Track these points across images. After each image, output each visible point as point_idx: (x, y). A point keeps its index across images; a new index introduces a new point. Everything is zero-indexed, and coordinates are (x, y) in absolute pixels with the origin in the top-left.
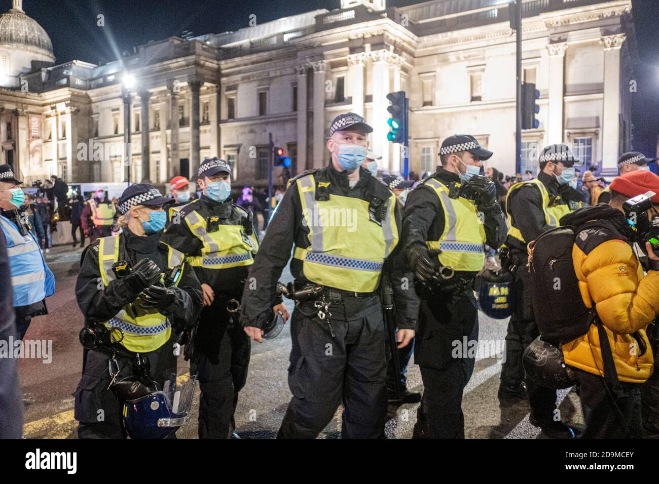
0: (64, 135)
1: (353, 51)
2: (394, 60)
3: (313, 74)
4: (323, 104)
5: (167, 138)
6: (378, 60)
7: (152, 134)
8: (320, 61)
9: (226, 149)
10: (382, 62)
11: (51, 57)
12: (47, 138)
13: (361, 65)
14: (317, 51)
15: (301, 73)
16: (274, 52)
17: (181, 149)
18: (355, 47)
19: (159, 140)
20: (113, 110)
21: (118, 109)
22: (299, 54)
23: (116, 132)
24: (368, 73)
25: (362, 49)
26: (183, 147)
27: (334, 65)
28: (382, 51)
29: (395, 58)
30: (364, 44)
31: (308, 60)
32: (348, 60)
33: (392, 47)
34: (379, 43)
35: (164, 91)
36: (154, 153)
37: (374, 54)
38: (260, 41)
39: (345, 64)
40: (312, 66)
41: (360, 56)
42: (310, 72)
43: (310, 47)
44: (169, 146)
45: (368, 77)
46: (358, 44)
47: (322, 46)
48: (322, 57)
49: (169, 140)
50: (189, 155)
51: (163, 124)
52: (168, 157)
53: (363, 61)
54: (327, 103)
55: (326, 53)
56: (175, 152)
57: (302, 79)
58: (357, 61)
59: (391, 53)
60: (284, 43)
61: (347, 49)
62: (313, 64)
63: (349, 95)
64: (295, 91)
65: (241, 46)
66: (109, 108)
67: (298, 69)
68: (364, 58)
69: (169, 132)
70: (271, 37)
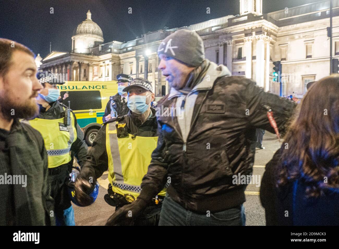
0: (108, 75)
1: (246, 35)
2: (267, 39)
3: (227, 46)
4: (231, 60)
5: (155, 76)
6: (259, 39)
7: (149, 74)
8: (230, 40)
10: (261, 40)
11: (102, 40)
12: (100, 76)
13: (251, 42)
14: (229, 36)
15: (221, 46)
16: (207, 36)
17: (162, 81)
18: (248, 33)
19: (151, 77)
20: (130, 63)
21: (132, 63)
22: (220, 37)
23: (132, 73)
24: (254, 46)
25: (251, 34)
26: (163, 80)
27: (237, 42)
28: (261, 35)
29: (267, 38)
30: (252, 32)
31: (224, 40)
32: (244, 40)
33: (266, 33)
34: (259, 31)
37: (257, 37)
38: (201, 31)
39: (243, 41)
40: (226, 43)
41: (250, 38)
42: (225, 45)
43: (226, 33)
44: (157, 80)
45: (254, 47)
46: (249, 32)
47: (231, 33)
48: (231, 38)
49: (157, 77)
50: (165, 84)
51: (153, 69)
52: (156, 85)
53: (251, 40)
54: (233, 60)
55: (233, 36)
56: (160, 83)
57: (221, 49)
58: (249, 40)
59: (265, 36)
60: (212, 32)
61: (244, 34)
62: (227, 42)
63: (245, 56)
64: (218, 54)
66: (128, 62)
67: (219, 44)
68: (252, 38)
69: (157, 73)
70: (206, 29)
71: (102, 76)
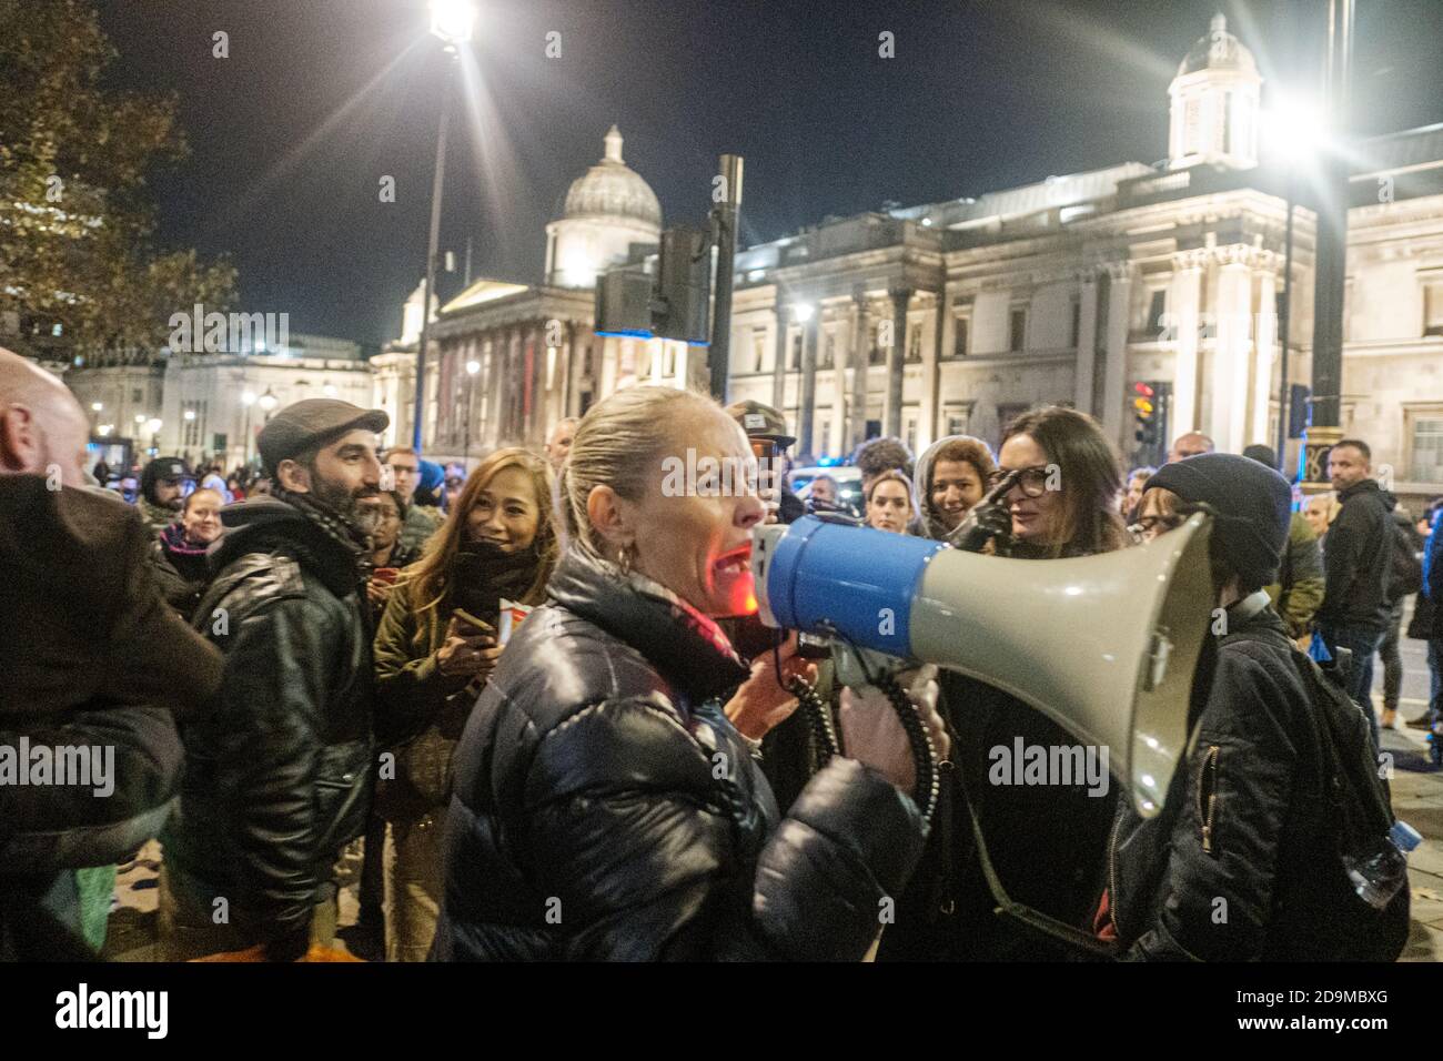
0: (673, 370)
1: (1182, 245)
2: (1262, 262)
3: (1109, 284)
4: (1123, 340)
5: (845, 382)
6: (1228, 262)
7: (821, 375)
8: (1122, 262)
9: (948, 408)
10: (1236, 266)
11: (653, 233)
12: (644, 373)
13: (1197, 271)
14: (1119, 246)
15: (1088, 281)
16: (1041, 242)
17: (868, 403)
18: (1187, 238)
19: (832, 385)
20: (756, 330)
21: (763, 329)
22: (1086, 247)
23: (758, 367)
24: (1210, 285)
25: (1200, 242)
26: (872, 399)
27: (1148, 269)
28: (1235, 246)
29: (1264, 257)
30: (1204, 232)
31: (1101, 259)
32: (1174, 262)
33: (1259, 238)
34: (1231, 232)
35: (845, 305)
36: (821, 407)
37: (1221, 252)
38: (1018, 221)
39: (1168, 267)
40: (1107, 271)
41: (1195, 254)
42: (1104, 281)
43: (1106, 236)
44: (850, 398)
45: (1209, 295)
46: (1193, 233)
47: (1128, 236)
48: (1127, 255)
49: (850, 387)
50: (881, 416)
51: (840, 358)
52: (846, 416)
53: (1201, 264)
54: (1133, 336)
55: (1134, 247)
56: (859, 410)
57: (1089, 293)
58: (1190, 265)
59: (1257, 249)
60: (1061, 225)
61: (1171, 242)
62: (1110, 267)
63: (1173, 324)
64: (1077, 310)
65: (984, 228)
66: (749, 325)
67: (1083, 273)
68: (1203, 258)
69: (850, 373)
70: (1039, 213)
71: (649, 373)
